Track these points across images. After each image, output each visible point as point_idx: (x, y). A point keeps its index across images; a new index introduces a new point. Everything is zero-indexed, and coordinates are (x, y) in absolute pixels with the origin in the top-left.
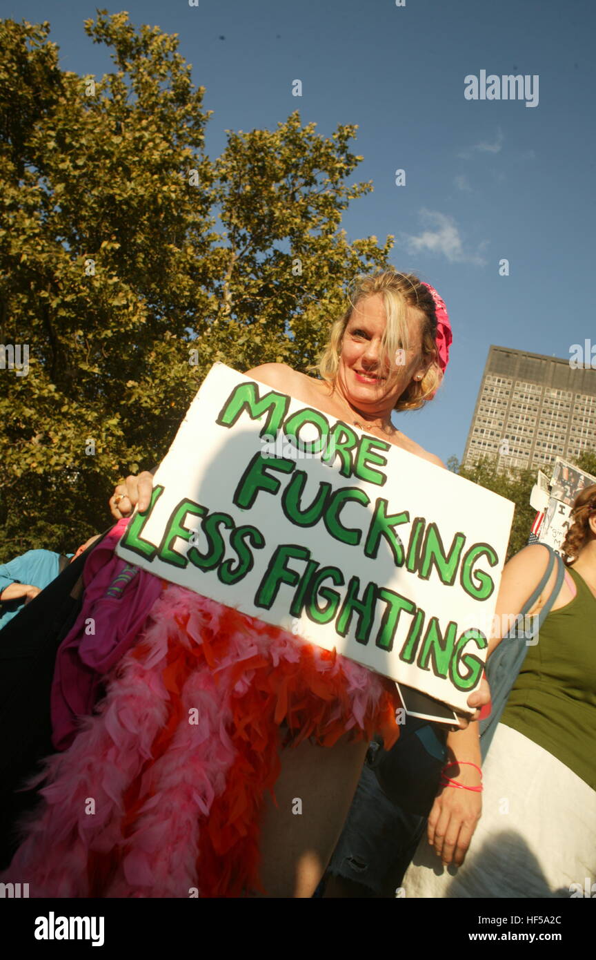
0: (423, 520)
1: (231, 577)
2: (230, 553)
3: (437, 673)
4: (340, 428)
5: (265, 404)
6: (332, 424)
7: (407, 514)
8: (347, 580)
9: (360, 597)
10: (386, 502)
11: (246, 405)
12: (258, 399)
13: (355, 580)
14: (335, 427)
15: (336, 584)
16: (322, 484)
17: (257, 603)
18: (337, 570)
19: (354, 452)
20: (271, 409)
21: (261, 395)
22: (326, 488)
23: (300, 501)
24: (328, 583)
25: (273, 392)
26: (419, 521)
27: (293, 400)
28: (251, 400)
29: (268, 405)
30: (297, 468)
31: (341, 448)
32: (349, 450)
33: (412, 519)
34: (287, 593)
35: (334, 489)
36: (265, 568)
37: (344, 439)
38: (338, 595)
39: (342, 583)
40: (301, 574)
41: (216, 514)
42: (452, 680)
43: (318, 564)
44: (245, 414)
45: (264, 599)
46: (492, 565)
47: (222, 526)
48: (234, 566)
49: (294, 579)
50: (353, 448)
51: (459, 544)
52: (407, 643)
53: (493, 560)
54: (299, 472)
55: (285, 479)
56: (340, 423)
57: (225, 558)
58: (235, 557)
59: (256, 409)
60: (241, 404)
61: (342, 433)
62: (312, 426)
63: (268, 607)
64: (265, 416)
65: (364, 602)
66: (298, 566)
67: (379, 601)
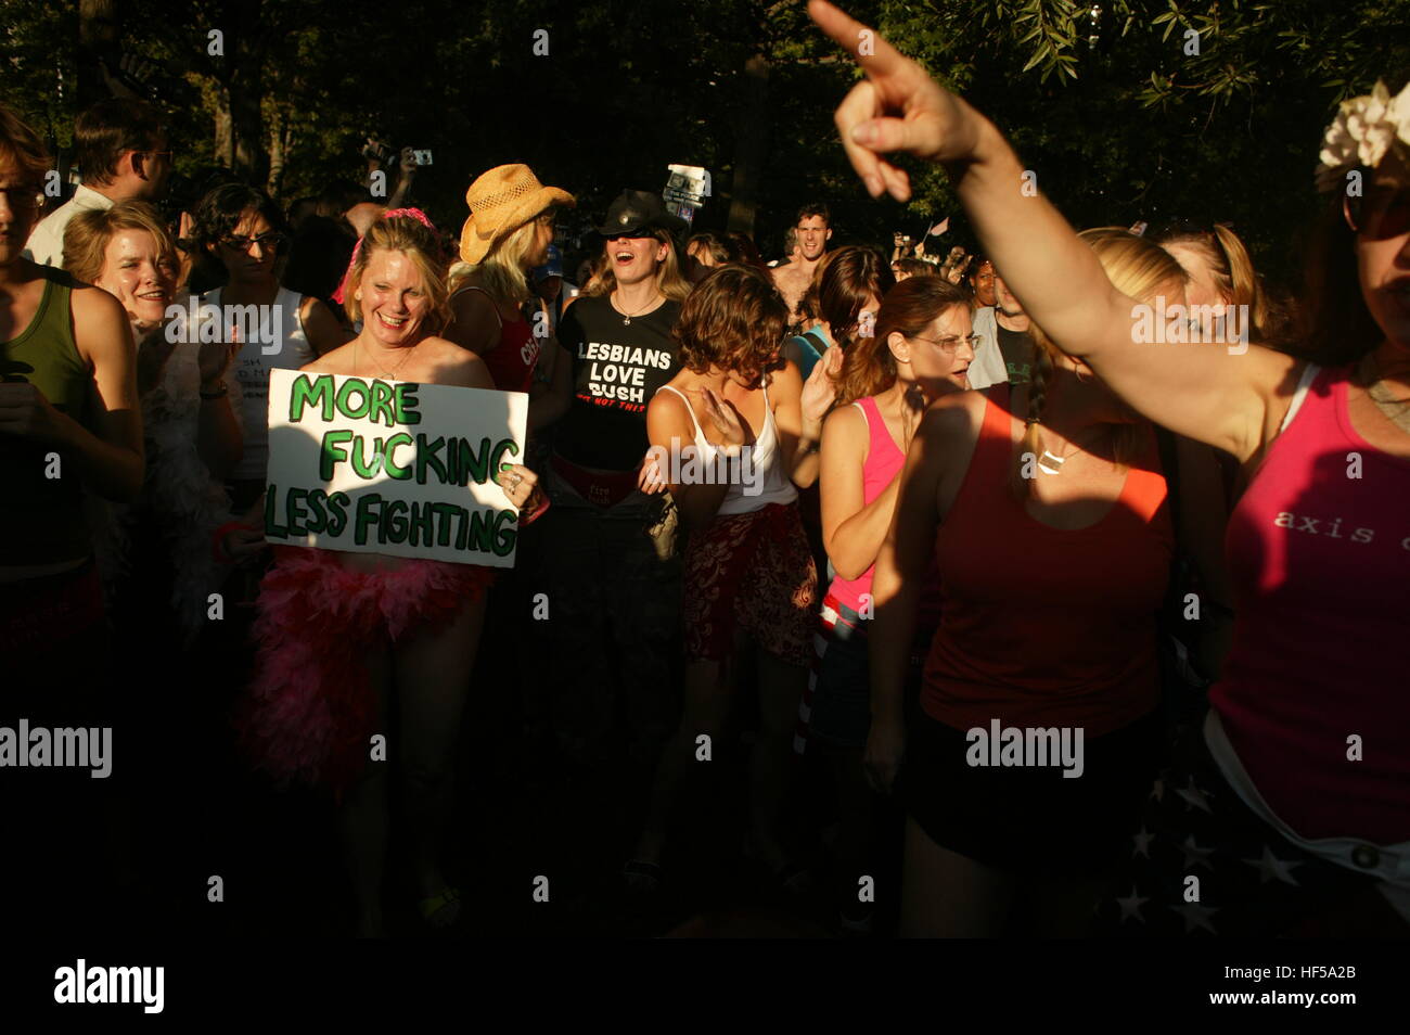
0: (455, 439)
1: (336, 531)
2: (331, 516)
3: (483, 550)
4: (377, 385)
5: (318, 390)
6: (370, 385)
7: (442, 439)
8: (409, 506)
9: (421, 515)
10: (424, 435)
11: (305, 398)
12: (311, 388)
13: (415, 505)
14: (372, 388)
15: (403, 512)
16: (376, 440)
17: (357, 543)
18: (401, 501)
19: (392, 403)
20: (323, 392)
21: (312, 384)
22: (379, 442)
23: (363, 460)
24: (398, 513)
25: (320, 377)
26: (453, 440)
27: (336, 377)
28: (306, 391)
29: (320, 390)
30: (355, 434)
31: (381, 404)
32: (387, 403)
33: (446, 442)
34: (373, 529)
35: (385, 441)
36: (354, 518)
37: (382, 394)
38: (406, 519)
39: (407, 510)
40: (379, 513)
41: (313, 491)
42: (495, 551)
43: (387, 502)
44: (307, 405)
45: (360, 538)
46: (514, 455)
47: (319, 499)
48: (336, 524)
49: (374, 518)
50: (390, 400)
51: (486, 448)
52: (458, 537)
53: (515, 450)
54: (357, 437)
55: (349, 447)
56: (376, 382)
57: (329, 520)
58: (334, 516)
59: (312, 397)
60: (301, 397)
61: (380, 389)
62: (356, 393)
63: (364, 543)
64: (320, 401)
65: (424, 519)
66: (375, 508)
67: (434, 514)
